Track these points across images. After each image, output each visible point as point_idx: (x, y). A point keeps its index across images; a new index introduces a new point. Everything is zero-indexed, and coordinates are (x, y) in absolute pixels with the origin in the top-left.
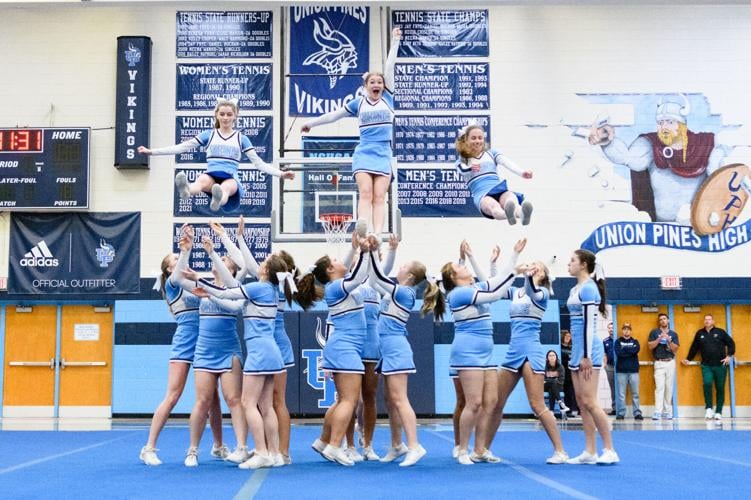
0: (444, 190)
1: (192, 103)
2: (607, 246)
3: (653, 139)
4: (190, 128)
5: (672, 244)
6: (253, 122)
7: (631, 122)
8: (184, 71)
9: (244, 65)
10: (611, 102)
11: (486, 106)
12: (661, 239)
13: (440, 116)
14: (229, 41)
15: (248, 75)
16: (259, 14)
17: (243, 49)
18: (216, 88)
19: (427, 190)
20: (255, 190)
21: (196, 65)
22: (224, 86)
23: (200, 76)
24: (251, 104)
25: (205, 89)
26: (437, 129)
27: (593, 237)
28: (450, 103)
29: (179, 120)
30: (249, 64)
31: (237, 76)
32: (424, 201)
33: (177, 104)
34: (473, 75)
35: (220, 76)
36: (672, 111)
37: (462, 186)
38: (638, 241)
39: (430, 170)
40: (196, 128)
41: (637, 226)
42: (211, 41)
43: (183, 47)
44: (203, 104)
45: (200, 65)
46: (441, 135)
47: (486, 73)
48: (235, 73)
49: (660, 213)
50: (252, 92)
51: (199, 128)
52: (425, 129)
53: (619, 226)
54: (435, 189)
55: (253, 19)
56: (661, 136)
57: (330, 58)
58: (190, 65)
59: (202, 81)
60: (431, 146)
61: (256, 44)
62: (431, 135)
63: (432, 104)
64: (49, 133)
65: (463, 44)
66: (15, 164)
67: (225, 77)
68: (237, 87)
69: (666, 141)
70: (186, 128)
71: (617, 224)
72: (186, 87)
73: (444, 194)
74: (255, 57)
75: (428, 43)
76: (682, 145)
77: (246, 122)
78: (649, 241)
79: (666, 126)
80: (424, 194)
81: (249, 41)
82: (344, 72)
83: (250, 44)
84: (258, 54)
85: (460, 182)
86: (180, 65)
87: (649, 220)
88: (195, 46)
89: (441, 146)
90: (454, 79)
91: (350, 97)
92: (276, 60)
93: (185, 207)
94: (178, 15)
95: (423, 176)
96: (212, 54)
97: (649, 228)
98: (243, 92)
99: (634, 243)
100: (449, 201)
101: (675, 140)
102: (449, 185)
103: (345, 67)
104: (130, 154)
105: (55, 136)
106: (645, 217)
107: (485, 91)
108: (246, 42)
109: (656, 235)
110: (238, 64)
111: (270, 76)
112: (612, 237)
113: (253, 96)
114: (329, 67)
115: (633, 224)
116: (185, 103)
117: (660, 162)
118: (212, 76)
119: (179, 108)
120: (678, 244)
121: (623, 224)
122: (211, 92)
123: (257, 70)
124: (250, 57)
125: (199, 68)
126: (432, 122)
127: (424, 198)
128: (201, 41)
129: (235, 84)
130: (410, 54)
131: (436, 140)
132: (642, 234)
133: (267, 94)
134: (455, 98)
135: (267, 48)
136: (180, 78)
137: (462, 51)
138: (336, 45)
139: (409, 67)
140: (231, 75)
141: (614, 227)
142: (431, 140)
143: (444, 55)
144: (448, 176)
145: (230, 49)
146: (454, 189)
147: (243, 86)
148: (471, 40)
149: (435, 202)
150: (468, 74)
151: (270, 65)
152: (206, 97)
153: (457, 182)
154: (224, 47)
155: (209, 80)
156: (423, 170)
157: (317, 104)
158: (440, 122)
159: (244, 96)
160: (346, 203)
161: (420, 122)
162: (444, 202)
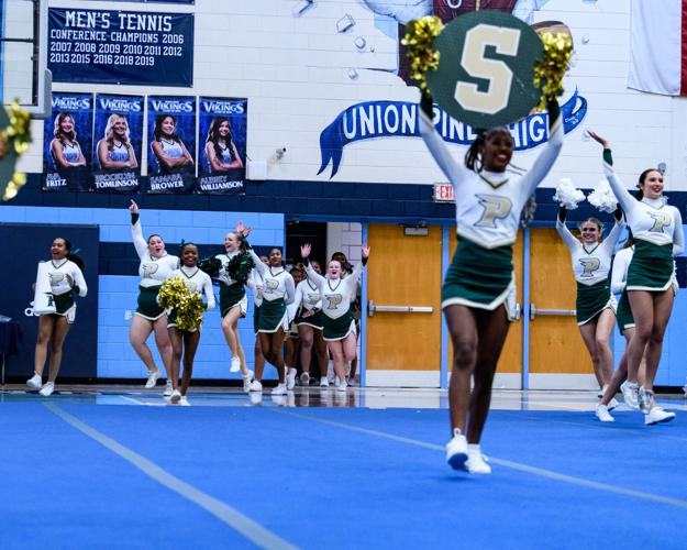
0: (122, 44)
2: (358, 137)
19: (97, 43)
27: (339, 121)
32: (92, 58)
37: (150, 38)
38: (404, 131)
39: (102, 12)
54: (109, 42)
71: (375, 104)
73: (122, 49)
80: (93, 47)
85: (146, 32)
95: (92, 20)
100: (130, 61)
102: (130, 35)
112: (368, 122)
117: (443, 14)
120: (461, 138)
121: (385, 104)
127: (92, 54)
144: (130, 22)
146: (138, 43)
149: (108, 60)
153: (141, 31)
156: (91, 11)
162: (121, 61)
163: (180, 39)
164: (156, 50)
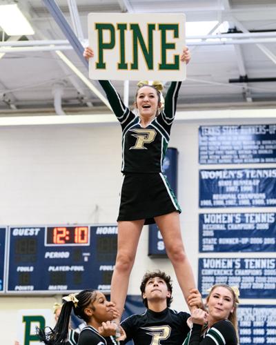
1: (212, 202)
4: (210, 223)
6: (264, 218)
8: (205, 175)
9: (256, 169)
14: (242, 149)
15: (260, 178)
16: (267, 127)
17: (255, 156)
18: (232, 189)
20: (267, 276)
21: (215, 171)
22: (239, 188)
23: (219, 179)
24: (262, 202)
25: (223, 190)
29: (201, 217)
30: (260, 169)
31: (250, 179)
33: (200, 203)
35: (236, 179)
40: (215, 223)
42: (227, 150)
43: (204, 155)
44: (221, 203)
45: (219, 170)
48: (248, 176)
50: (263, 192)
51: (219, 223)
55: (263, 131)
58: (210, 171)
59: (221, 184)
61: (266, 152)
64: (94, 229)
66: (66, 255)
67: (239, 179)
68: (251, 189)
70: (207, 223)
72: (208, 189)
74: (265, 162)
77: (258, 218)
81: (259, 149)
83: (260, 152)
84: (267, 160)
86: (202, 170)
88: (215, 154)
94: (200, 129)
96: (230, 161)
98: (255, 192)
104: (161, 246)
105: (99, 231)
108: (257, 150)
110: (251, 169)
113: (263, 196)
116: (206, 203)
118: (228, 179)
119: (201, 207)
122: (228, 193)
123: (267, 174)
124: (260, 162)
125: (217, 172)
128: (219, 150)
129: (248, 186)
135: (275, 155)
136: (202, 181)
140: (244, 178)
145: (243, 156)
147: (255, 187)
152: (225, 197)
154: (238, 155)
155: (226, 183)
159: (257, 196)
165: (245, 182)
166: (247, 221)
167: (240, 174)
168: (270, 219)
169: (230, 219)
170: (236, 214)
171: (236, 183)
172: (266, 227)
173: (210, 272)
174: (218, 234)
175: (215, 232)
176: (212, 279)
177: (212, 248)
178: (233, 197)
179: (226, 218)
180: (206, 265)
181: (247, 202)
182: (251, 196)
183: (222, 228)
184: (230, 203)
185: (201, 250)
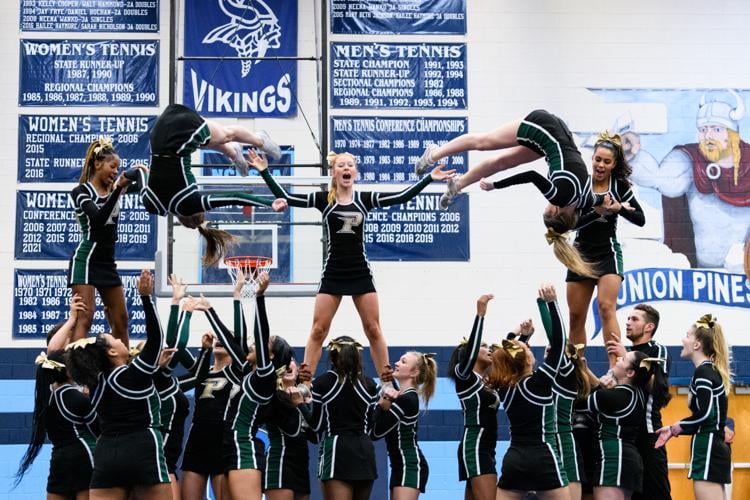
0: (402, 223)
1: (43, 97)
2: (629, 303)
3: (693, 153)
4: (39, 132)
5: (718, 300)
6: (131, 124)
7: (663, 129)
8: (31, 50)
9: (118, 42)
10: (636, 100)
11: (462, 103)
12: (704, 293)
13: (399, 117)
14: (96, 7)
15: (125, 57)
17: (117, 20)
18: (77, 74)
19: (379, 223)
20: (133, 222)
21: (49, 42)
22: (90, 72)
23: (55, 57)
24: (128, 98)
25: (62, 76)
26: (393, 136)
28: (411, 99)
29: (24, 121)
30: (125, 42)
31: (109, 57)
32: (375, 238)
33: (21, 96)
34: (444, 61)
35: (83, 57)
36: (719, 114)
37: (428, 217)
38: (672, 296)
40: (48, 132)
41: (671, 274)
42: (70, 7)
43: (30, 15)
44: (59, 97)
45: (55, 42)
46: (399, 144)
47: (463, 58)
48: (105, 53)
49: (702, 256)
50: (130, 80)
51: (53, 132)
52: (377, 136)
53: (647, 275)
54: (390, 221)
56: (704, 149)
57: (242, 33)
58: (39, 42)
59: (58, 64)
60: (385, 160)
61: (136, 12)
62: (384, 144)
63: (386, 101)
65: (429, 16)
67: (90, 58)
68: (108, 74)
69: (711, 156)
70: (34, 131)
71: (642, 271)
72: (35, 74)
73: (403, 228)
74: (134, 31)
75: (380, 14)
76: (732, 161)
77: (120, 124)
78: (688, 295)
79: (711, 134)
80: (375, 228)
81: (125, 7)
82: (261, 55)
83: (127, 12)
84: (139, 27)
85: (425, 211)
86: (25, 41)
87: (687, 266)
88: (48, 14)
89: (399, 160)
90: (417, 65)
91: (270, 89)
92: (164, 36)
93: (32, 244)
96: (72, 26)
97: (687, 277)
98: (116, 82)
99: (667, 298)
100: (410, 238)
101: (723, 154)
102: (410, 215)
103: (262, 47)
106: (681, 261)
107: (461, 83)
108: (122, 10)
109: (697, 286)
110: (110, 41)
111: (155, 60)
112: (636, 289)
113: (131, 87)
114: (241, 47)
115: (666, 272)
116: (32, 97)
117: (703, 185)
118: (72, 58)
119: (23, 103)
120: (727, 300)
121: (652, 271)
122: (71, 81)
123: (137, 50)
124: (126, 31)
125: (52, 45)
126: (386, 126)
127: (375, 234)
128: (56, 7)
129: (105, 69)
130: (356, 30)
131: (392, 152)
132: (677, 285)
133: (151, 84)
134: (419, 93)
135: (152, 18)
136: (25, 60)
137: (429, 27)
138: (251, 15)
139: (354, 47)
140: (99, 56)
141: (640, 275)
142: (384, 152)
143: (403, 32)
145: (98, 19)
146: (417, 222)
147: (116, 72)
148: (442, 11)
149: (390, 239)
150: (437, 58)
151: (156, 43)
152: (63, 87)
153: (420, 211)
154: (89, 16)
155: (67, 64)
157: (223, 100)
158: (398, 126)
159: (118, 87)
160: (264, 240)
161: (369, 125)
162: (402, 239)
163: (456, 217)
164: (435, 228)
165: (101, 63)
166: (102, 130)
167: (91, 49)
168: (141, 127)
169: (73, 125)
170: (83, 116)
171: (83, 64)
172: (135, 139)
173: (36, 215)
174: (52, 150)
175: (47, 146)
176: (41, 227)
177: (40, 174)
178: (79, 88)
179: (67, 123)
180: (30, 203)
181: (103, 98)
182: (109, 87)
183: (59, 140)
184: (74, 97)
185: (22, 178)
